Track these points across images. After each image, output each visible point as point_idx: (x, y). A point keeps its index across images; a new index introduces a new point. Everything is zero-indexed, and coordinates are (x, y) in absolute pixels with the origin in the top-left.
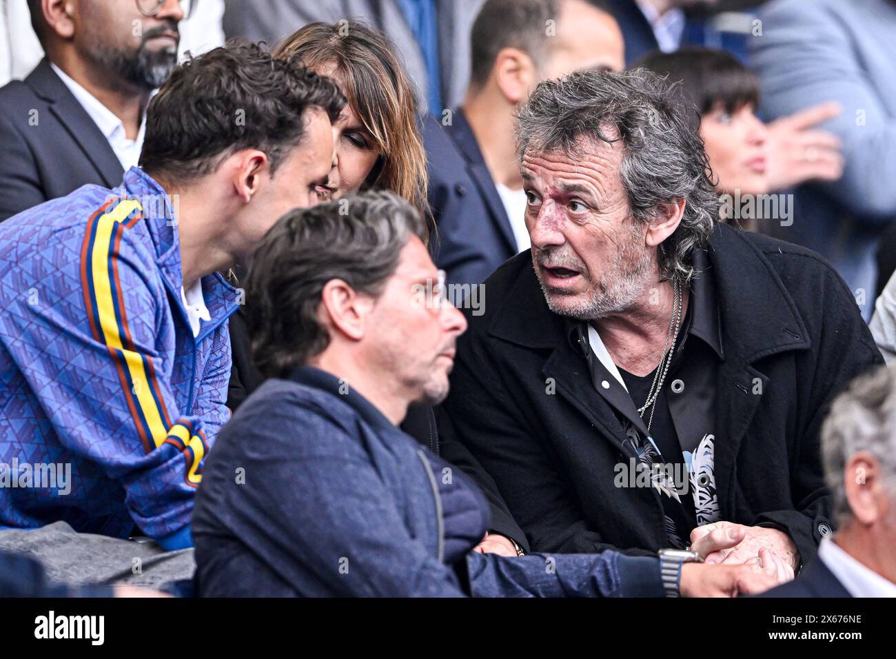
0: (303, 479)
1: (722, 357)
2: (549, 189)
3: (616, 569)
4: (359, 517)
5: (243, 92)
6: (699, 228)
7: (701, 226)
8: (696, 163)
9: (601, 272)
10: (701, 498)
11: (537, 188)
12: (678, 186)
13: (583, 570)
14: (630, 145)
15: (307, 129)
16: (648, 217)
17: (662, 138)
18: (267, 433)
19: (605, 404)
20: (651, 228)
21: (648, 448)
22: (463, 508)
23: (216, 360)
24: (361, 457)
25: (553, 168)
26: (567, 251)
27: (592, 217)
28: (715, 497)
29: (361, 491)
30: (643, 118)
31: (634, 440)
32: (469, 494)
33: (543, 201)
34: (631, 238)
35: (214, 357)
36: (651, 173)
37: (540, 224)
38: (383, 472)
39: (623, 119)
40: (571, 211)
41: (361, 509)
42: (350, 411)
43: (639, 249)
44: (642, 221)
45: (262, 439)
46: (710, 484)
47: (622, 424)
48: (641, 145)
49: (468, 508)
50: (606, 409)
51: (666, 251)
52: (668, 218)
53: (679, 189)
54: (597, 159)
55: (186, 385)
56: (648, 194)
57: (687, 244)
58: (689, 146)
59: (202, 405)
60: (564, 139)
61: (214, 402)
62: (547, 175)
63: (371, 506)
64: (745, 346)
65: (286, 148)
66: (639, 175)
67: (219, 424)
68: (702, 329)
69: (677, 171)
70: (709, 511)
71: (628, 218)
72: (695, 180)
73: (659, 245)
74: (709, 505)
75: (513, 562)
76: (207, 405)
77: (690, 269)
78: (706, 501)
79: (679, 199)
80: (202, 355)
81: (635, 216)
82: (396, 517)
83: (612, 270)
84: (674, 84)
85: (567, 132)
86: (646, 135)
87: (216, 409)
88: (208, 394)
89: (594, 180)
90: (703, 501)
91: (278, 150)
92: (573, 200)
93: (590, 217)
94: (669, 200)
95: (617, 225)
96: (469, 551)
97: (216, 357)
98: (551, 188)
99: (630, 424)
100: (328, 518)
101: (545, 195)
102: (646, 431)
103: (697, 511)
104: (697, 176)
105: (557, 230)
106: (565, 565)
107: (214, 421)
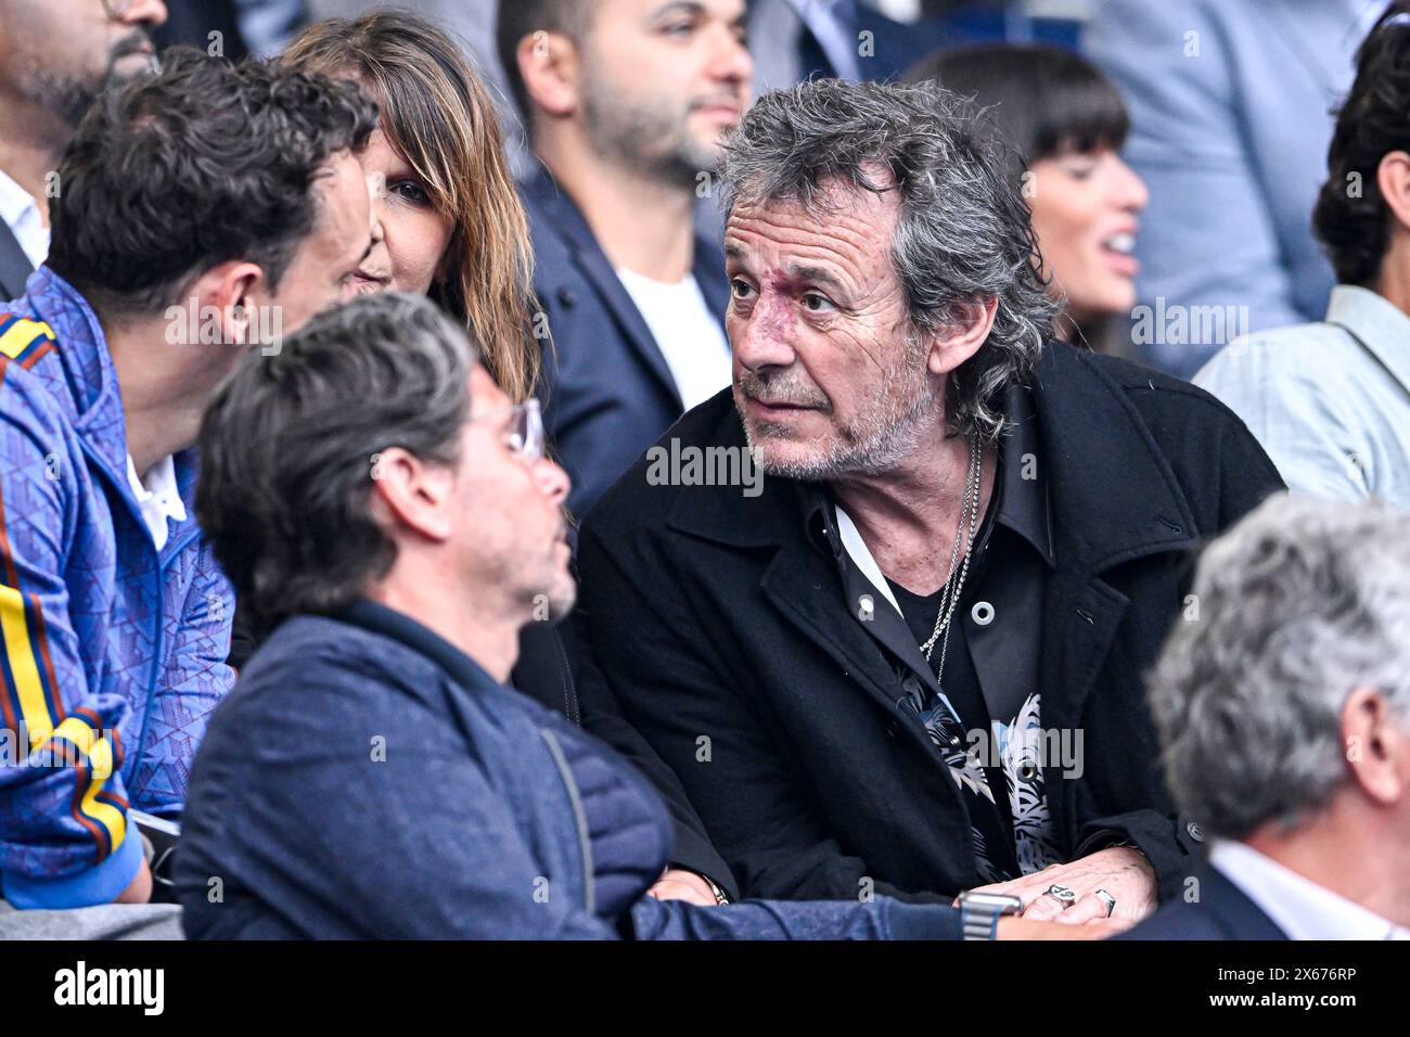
0: (356, 789)
1: (1052, 563)
2: (771, 273)
3: (888, 926)
4: (453, 851)
6: (1019, 350)
7: (1020, 345)
8: (1017, 239)
9: (853, 411)
10: (1023, 801)
11: (750, 269)
12: (987, 274)
13: (832, 928)
14: (911, 198)
16: (936, 325)
17: (964, 192)
18: (293, 715)
19: (867, 639)
20: (939, 343)
21: (939, 711)
22: (627, 820)
23: (206, 588)
24: (454, 747)
25: (780, 237)
26: (797, 376)
27: (842, 320)
28: (1044, 798)
29: (456, 805)
30: (934, 155)
31: (914, 698)
32: (636, 795)
33: (759, 293)
34: (904, 357)
35: (201, 583)
36: (945, 248)
37: (754, 329)
38: (491, 766)
39: (901, 155)
40: (807, 308)
41: (457, 836)
42: (430, 668)
43: (917, 378)
44: (925, 329)
45: (285, 726)
46: (1038, 778)
47: (896, 672)
48: (929, 199)
49: (638, 820)
50: (869, 646)
51: (960, 385)
52: (968, 329)
53: (988, 279)
54: (853, 223)
55: (149, 622)
56: (938, 285)
57: (997, 376)
58: (1006, 211)
59: (185, 666)
60: (801, 184)
61: (204, 658)
62: (768, 248)
63: (473, 829)
64: (1090, 544)
66: (923, 250)
67: (213, 696)
68: (1017, 516)
69: (987, 247)
70: (1035, 822)
71: (902, 324)
72: (1015, 267)
73: (950, 374)
74: (1036, 812)
75: (715, 914)
76: (191, 663)
77: (999, 418)
78: (1031, 806)
79: (987, 296)
80: (179, 577)
81: (914, 320)
82: (515, 844)
83: (871, 410)
84: (984, 110)
85: (807, 172)
86: (937, 182)
87: (207, 671)
88: (194, 646)
89: (846, 261)
90: (1025, 806)
91: (279, 252)
92: (811, 292)
93: (838, 320)
94: (970, 297)
95: (883, 335)
96: (638, 896)
97: (206, 582)
98: (775, 272)
99: (908, 672)
100: (402, 853)
101: (766, 282)
102: (936, 683)
103: (1016, 822)
104: (1017, 261)
105: (781, 340)
106: (803, 919)
107: (204, 690)
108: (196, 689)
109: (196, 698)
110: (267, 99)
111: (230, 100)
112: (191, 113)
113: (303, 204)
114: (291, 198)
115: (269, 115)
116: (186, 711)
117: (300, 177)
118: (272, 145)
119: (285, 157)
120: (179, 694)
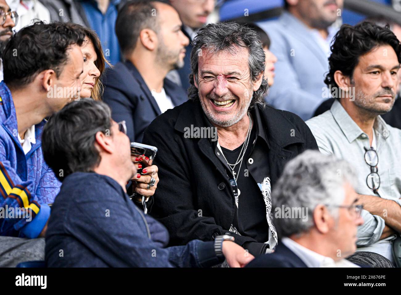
5: (39, 49)
10: (267, 202)
15: (68, 57)
46: (269, 197)
56: (257, 70)
65: (61, 67)
66: (255, 61)
91: (58, 69)
103: (267, 207)
108: (49, 186)
109: (49, 188)
110: (55, 30)
111: (46, 30)
112: (36, 33)
113: (63, 56)
114: (60, 54)
115: (56, 35)
116: (46, 192)
117: (63, 49)
118: (56, 42)
119: (59, 44)
120: (45, 188)
